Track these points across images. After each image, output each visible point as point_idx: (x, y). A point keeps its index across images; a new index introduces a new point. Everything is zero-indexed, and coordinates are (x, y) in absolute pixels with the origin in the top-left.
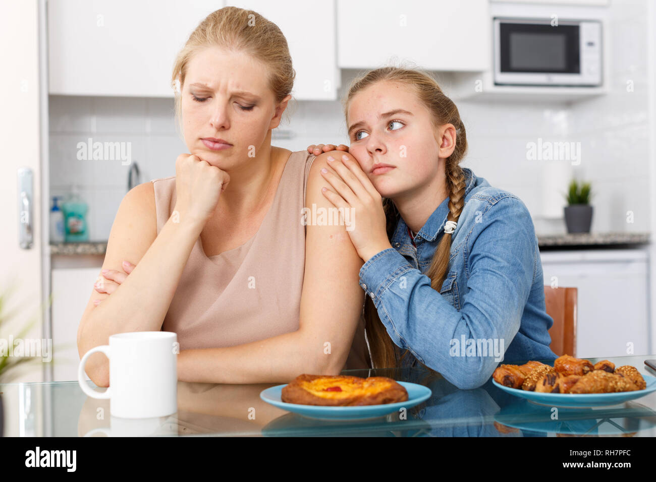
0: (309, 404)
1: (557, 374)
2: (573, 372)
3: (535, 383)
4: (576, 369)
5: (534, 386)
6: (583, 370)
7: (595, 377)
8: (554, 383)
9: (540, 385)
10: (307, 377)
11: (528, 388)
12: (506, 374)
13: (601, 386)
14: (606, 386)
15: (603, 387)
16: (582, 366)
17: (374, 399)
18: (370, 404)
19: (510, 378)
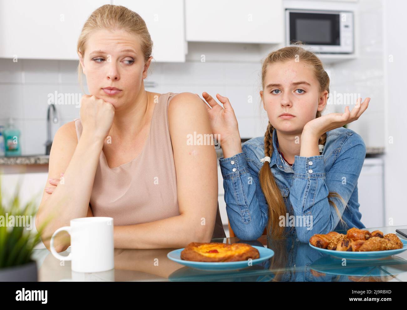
0: (201, 261)
1: (350, 239)
2: (359, 238)
3: (336, 245)
4: (361, 236)
5: (335, 247)
6: (365, 237)
7: (374, 241)
8: (348, 245)
9: (339, 246)
10: (196, 244)
11: (332, 248)
12: (318, 240)
13: (378, 246)
14: (381, 246)
15: (379, 247)
16: (364, 234)
17: (241, 257)
18: (238, 261)
19: (320, 242)
